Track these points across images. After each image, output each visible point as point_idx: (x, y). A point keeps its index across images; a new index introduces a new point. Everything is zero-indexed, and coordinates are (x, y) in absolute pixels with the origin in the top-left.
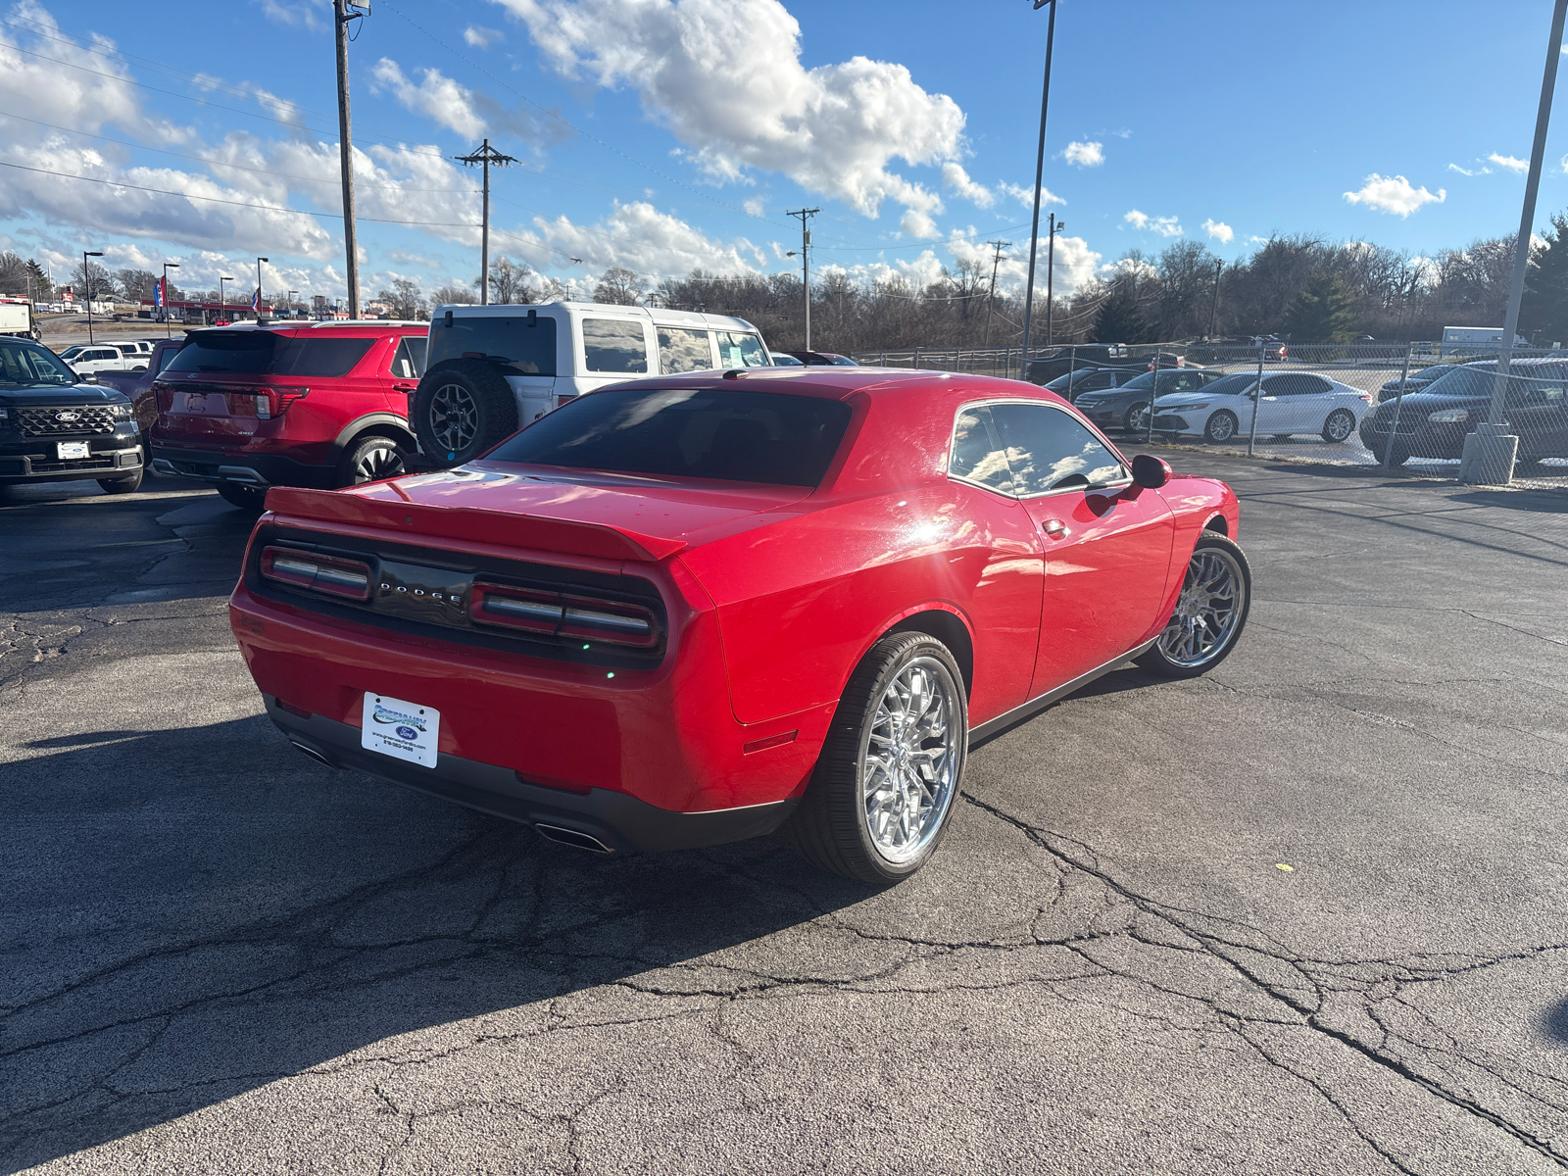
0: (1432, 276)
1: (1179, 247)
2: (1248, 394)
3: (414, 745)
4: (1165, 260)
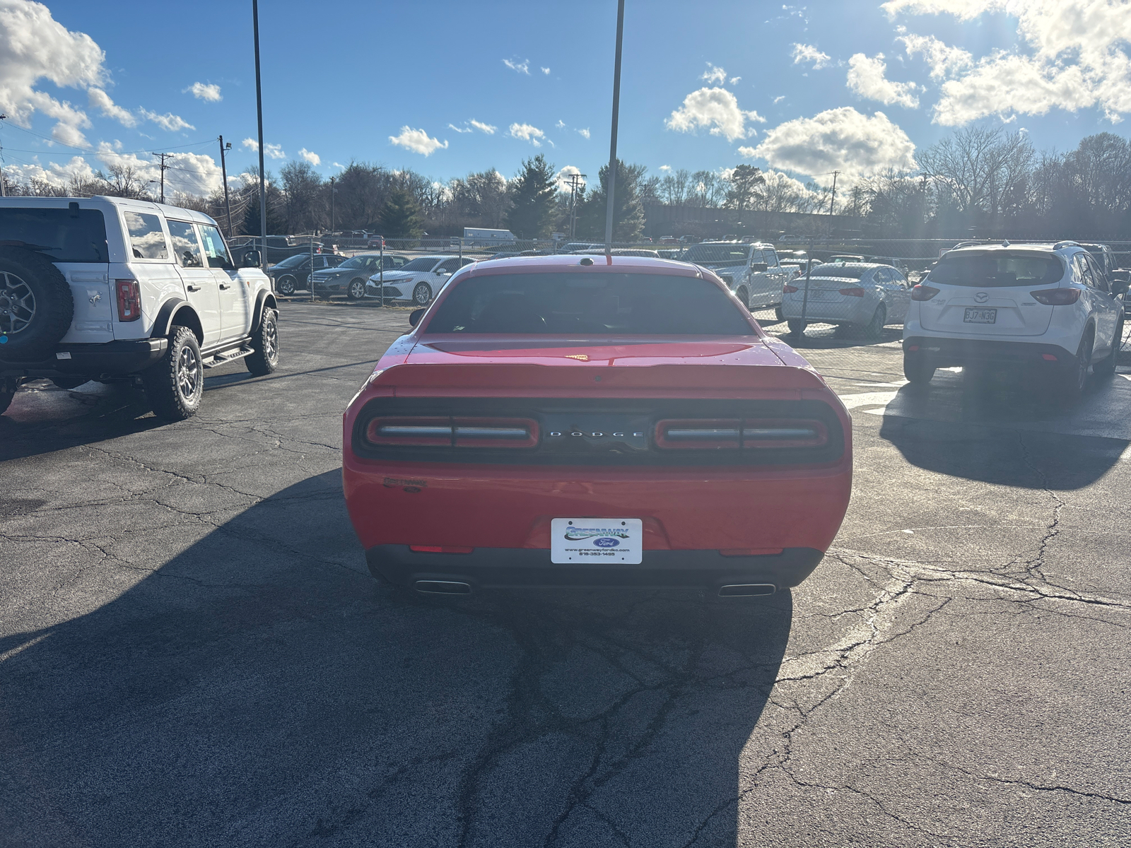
0: (448, 195)
1: (292, 166)
2: (435, 271)
3: (617, 550)
4: (284, 175)
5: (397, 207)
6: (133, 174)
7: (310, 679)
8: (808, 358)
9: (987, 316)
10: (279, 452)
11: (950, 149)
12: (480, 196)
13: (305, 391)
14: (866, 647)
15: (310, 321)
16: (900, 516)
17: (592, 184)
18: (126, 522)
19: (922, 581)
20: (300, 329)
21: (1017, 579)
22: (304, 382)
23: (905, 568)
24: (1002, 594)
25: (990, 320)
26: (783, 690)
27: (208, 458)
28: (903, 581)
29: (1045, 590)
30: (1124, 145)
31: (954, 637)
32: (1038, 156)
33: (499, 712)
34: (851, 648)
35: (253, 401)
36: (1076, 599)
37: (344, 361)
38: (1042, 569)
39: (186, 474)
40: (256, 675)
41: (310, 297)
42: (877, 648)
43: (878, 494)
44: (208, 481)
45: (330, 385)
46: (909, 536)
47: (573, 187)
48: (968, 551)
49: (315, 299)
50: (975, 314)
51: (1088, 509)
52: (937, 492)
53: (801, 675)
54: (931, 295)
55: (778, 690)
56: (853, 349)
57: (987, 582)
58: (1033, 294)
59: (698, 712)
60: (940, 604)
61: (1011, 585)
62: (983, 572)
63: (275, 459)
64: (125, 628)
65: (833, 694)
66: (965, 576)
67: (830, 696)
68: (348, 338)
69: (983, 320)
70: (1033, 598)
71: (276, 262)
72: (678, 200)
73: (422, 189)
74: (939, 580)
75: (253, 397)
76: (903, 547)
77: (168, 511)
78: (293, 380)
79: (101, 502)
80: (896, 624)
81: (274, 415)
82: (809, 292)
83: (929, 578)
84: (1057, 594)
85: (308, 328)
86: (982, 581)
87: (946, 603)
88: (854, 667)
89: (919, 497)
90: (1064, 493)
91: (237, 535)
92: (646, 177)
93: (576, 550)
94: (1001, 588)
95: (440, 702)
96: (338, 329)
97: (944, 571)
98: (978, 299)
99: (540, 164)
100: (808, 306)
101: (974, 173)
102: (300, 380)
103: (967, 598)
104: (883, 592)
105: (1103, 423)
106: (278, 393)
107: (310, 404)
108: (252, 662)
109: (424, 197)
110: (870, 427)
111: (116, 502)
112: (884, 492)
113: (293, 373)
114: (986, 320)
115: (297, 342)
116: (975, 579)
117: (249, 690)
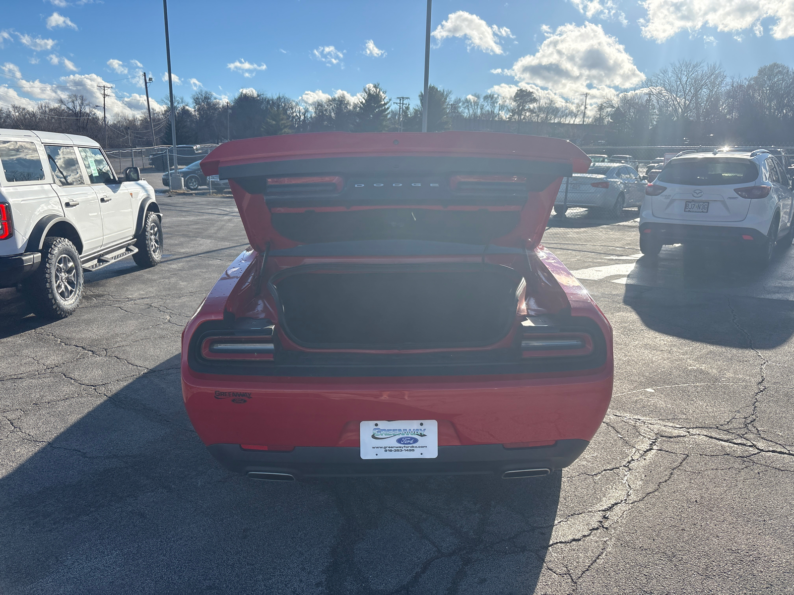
0: (312, 113)
1: (200, 94)
3: (416, 447)
4: (195, 100)
5: (274, 122)
6: (85, 100)
7: (161, 554)
8: (568, 236)
9: (701, 207)
10: (168, 326)
11: (667, 76)
12: (334, 114)
13: (195, 271)
14: (622, 507)
15: (207, 211)
16: (643, 376)
17: (414, 104)
18: (35, 396)
19: (664, 438)
20: (199, 218)
21: (738, 435)
22: (195, 263)
23: (650, 425)
24: (728, 450)
25: (703, 210)
26: (556, 555)
27: (112, 333)
28: (649, 438)
29: (761, 445)
30: (788, 71)
31: (694, 494)
32: (728, 80)
33: (318, 585)
34: (610, 509)
35: (155, 280)
36: (786, 453)
37: (227, 244)
38: (756, 424)
39: (92, 348)
40: (116, 551)
41: (208, 191)
42: (632, 507)
43: (626, 355)
44: (108, 354)
45: (214, 265)
46: (652, 394)
47: (400, 106)
48: (698, 408)
49: (213, 193)
50: (693, 206)
51: (786, 366)
52: (670, 352)
53: (570, 538)
54: (661, 191)
55: (552, 556)
56: (602, 228)
57: (715, 438)
58: (736, 190)
59: (485, 580)
60: (680, 461)
61: (735, 441)
62: (711, 428)
63: (165, 332)
64: (15, 503)
65: (598, 558)
66: (698, 432)
67: (595, 560)
68: (233, 225)
69: (699, 210)
70: (752, 453)
71: (187, 164)
72: (475, 114)
73: (292, 109)
74: (678, 436)
75: (156, 277)
76: (647, 405)
77: (72, 384)
78: (187, 261)
79: (20, 376)
80: (646, 482)
81: (168, 292)
82: (569, 185)
83: (669, 435)
84: (771, 449)
85: (204, 217)
86: (711, 437)
87: (684, 460)
88: (614, 529)
89: (657, 357)
90: (766, 352)
91: (123, 406)
92: (452, 99)
93: (381, 448)
94: (726, 444)
95: (269, 576)
96: (226, 218)
97: (680, 428)
98: (695, 195)
99: (376, 90)
100: (568, 196)
101: (685, 93)
102: (193, 261)
103: (701, 455)
104: (634, 450)
105: (788, 288)
106: (175, 273)
107: (197, 282)
108: (114, 538)
109: (295, 114)
110: (617, 294)
111: (31, 376)
112: (629, 354)
113: (188, 255)
114: (701, 210)
115: (194, 229)
116: (706, 436)
117: (107, 569)
